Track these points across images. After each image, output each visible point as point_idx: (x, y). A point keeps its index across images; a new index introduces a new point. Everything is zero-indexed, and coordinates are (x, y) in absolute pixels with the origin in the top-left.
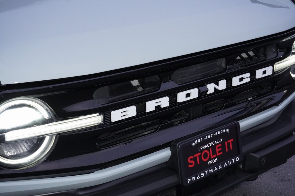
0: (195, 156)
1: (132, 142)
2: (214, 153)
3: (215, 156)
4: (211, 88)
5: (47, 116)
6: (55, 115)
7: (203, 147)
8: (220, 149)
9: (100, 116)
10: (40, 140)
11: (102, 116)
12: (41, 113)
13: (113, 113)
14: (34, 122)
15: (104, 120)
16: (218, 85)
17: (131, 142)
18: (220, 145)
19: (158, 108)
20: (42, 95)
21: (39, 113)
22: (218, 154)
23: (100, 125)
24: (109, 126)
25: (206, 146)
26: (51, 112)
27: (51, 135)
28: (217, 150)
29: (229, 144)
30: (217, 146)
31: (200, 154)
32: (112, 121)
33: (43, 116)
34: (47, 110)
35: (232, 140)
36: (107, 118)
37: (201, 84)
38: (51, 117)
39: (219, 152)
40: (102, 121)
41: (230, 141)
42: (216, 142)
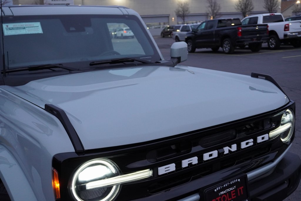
0: (217, 199)
1: (171, 190)
2: (230, 196)
3: (231, 199)
4: (226, 150)
5: (114, 171)
6: (119, 171)
7: (222, 193)
8: (234, 194)
9: (150, 171)
10: (109, 188)
11: (152, 171)
12: (110, 170)
13: (160, 169)
14: (106, 175)
15: (153, 174)
16: (231, 148)
17: (169, 190)
18: (234, 191)
19: (190, 164)
20: (112, 157)
21: (109, 169)
22: (233, 198)
23: (150, 178)
24: (156, 178)
25: (224, 192)
26: (117, 169)
27: (117, 185)
28: (232, 195)
29: (240, 190)
30: (232, 192)
31: (220, 197)
32: (159, 174)
33: (112, 171)
34: (114, 167)
35: (243, 187)
36: (155, 172)
37: (219, 148)
38: (117, 172)
39: (234, 196)
40: (152, 175)
41: (241, 188)
42: (231, 189)
